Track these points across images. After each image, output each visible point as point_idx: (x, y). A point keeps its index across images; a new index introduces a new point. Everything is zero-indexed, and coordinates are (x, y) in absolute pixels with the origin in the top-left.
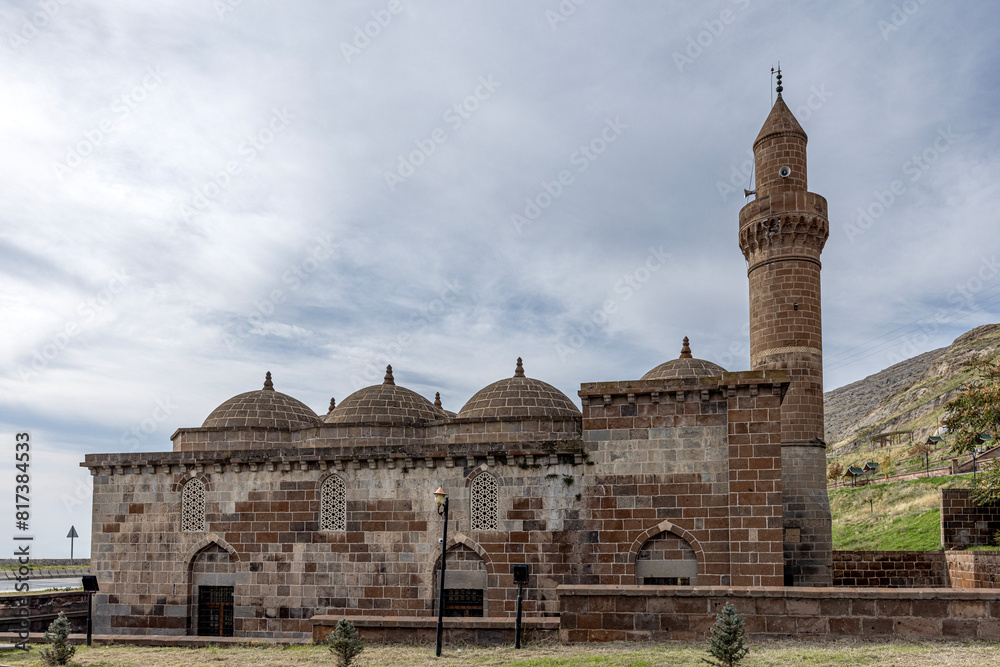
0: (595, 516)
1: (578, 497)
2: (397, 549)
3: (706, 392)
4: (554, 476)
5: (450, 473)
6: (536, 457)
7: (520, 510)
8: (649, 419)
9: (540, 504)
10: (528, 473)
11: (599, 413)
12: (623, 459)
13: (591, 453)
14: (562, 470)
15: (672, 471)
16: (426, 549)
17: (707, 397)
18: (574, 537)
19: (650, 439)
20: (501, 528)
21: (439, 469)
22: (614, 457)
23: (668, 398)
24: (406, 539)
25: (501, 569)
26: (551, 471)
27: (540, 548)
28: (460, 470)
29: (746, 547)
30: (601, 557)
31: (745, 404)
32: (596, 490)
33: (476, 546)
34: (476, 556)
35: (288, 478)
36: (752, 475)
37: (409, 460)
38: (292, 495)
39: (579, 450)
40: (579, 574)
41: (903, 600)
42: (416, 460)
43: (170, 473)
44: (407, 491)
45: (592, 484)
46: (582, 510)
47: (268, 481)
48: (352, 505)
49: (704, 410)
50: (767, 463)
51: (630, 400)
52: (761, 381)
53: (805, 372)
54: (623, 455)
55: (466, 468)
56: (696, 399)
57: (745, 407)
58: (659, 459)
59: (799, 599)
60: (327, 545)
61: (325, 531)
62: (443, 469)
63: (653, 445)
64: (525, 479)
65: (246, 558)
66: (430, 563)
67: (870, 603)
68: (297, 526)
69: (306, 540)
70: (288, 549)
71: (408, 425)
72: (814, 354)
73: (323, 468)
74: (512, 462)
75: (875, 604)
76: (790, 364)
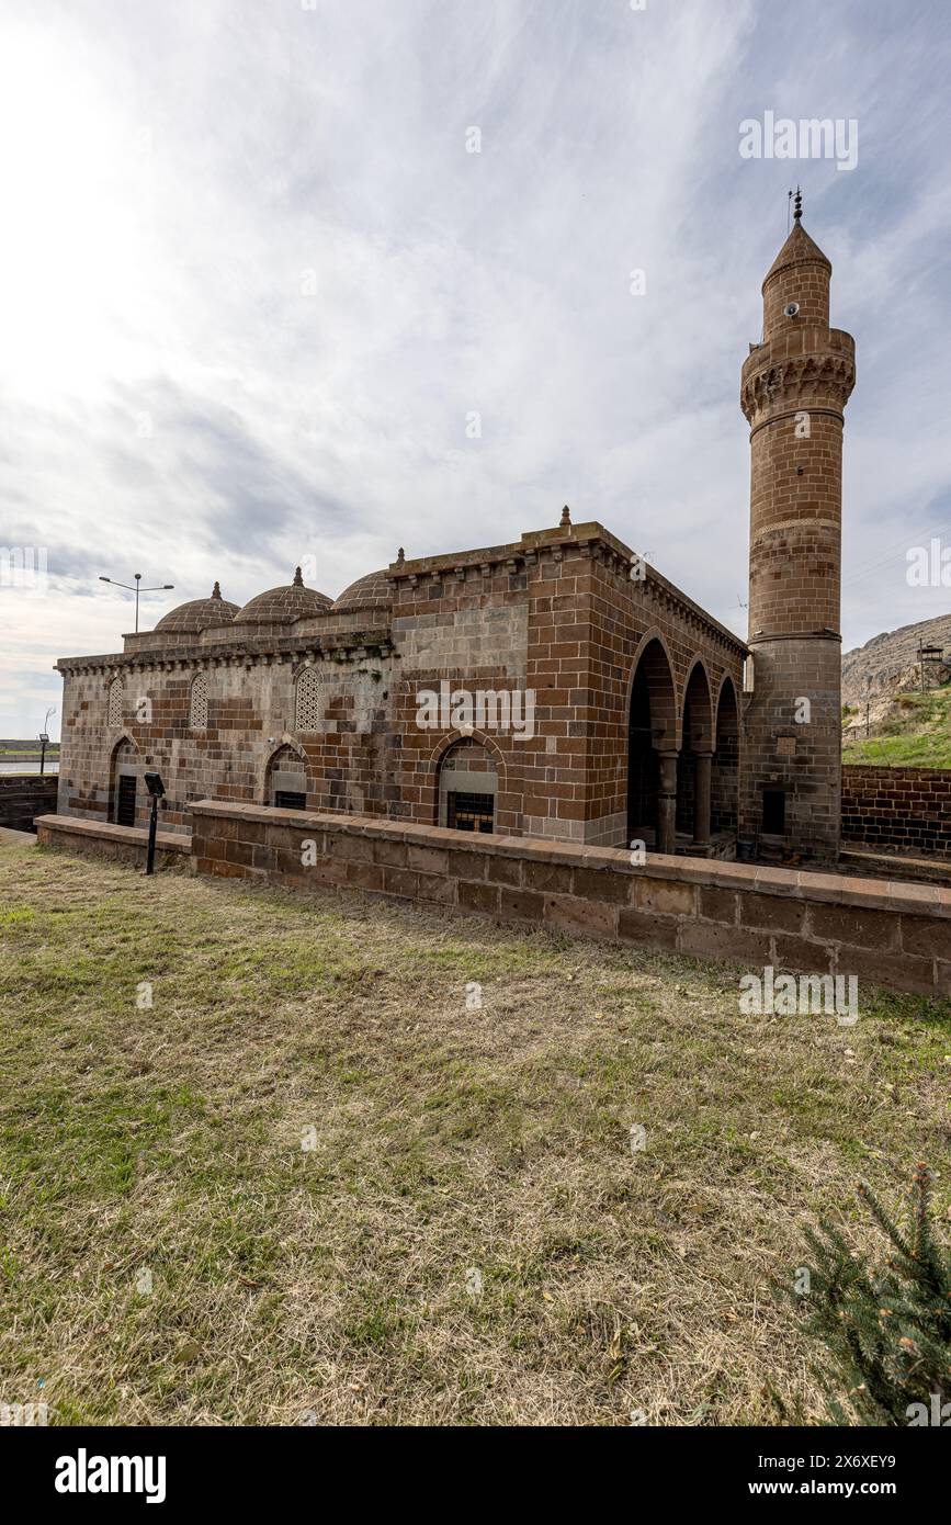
0: (399, 717)
1: (385, 695)
2: (240, 747)
3: (512, 562)
4: (365, 671)
5: (282, 670)
6: (348, 651)
7: (337, 708)
8: (456, 601)
9: (351, 703)
10: (343, 669)
11: (407, 597)
12: (428, 651)
13: (399, 644)
14: (372, 665)
15: (476, 663)
16: (261, 751)
17: (514, 569)
18: (380, 740)
19: (456, 625)
20: (319, 730)
21: (273, 666)
22: (420, 649)
23: (475, 574)
24: (247, 738)
25: (318, 773)
26: (362, 667)
27: (350, 752)
28: (289, 666)
29: (542, 760)
30: (404, 764)
31: (548, 572)
32: (402, 687)
33: (299, 747)
34: (298, 758)
35: (171, 677)
36: (553, 666)
37: (250, 657)
38: (173, 693)
39: (388, 641)
40: (384, 783)
41: (558, 866)
42: (255, 657)
43: (103, 674)
44: (250, 689)
45: (399, 679)
46: (389, 709)
47: (158, 680)
48: (212, 704)
49: (513, 586)
50: (571, 651)
51: (436, 579)
52: (564, 540)
53: (810, 549)
54: (428, 646)
55: (293, 664)
56: (505, 573)
57: (548, 577)
58: (464, 649)
59: (423, 847)
60: (193, 742)
61: (193, 728)
62: (275, 666)
63: (458, 632)
64: (340, 676)
65: (144, 751)
66: (263, 763)
67: (514, 865)
68: (176, 724)
69: (181, 736)
70: (169, 744)
71: (274, 623)
72: (823, 527)
73: (192, 666)
74: (327, 657)
75: (520, 867)
76: (791, 539)
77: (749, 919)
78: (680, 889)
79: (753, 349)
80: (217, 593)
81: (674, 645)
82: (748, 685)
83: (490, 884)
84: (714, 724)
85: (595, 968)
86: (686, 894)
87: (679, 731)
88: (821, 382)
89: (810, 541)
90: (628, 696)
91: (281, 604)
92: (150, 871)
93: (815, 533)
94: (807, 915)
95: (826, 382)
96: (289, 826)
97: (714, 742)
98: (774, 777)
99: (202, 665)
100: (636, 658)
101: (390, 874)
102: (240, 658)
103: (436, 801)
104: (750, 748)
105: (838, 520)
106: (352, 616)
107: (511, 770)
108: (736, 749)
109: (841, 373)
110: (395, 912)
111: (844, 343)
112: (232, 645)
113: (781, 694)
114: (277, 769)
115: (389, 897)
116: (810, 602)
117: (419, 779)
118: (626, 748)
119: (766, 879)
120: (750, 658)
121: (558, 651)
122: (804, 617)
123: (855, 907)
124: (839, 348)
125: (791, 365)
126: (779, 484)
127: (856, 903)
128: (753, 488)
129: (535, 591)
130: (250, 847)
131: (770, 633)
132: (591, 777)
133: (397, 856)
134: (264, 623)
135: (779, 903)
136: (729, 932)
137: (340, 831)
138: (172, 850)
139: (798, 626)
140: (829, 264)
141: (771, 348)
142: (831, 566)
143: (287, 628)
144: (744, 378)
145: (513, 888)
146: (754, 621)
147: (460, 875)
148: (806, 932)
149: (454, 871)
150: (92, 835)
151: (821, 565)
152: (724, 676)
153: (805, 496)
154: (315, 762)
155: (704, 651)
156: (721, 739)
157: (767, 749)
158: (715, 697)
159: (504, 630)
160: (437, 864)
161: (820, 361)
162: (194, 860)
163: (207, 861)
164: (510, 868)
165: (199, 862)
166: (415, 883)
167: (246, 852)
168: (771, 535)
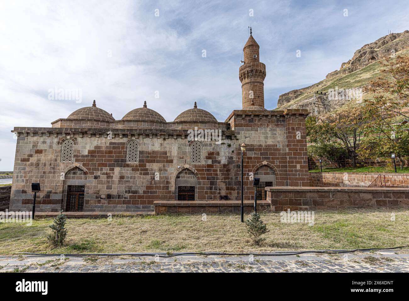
0: (239, 159)
1: (233, 152)
2: (160, 170)
3: (279, 115)
4: (224, 144)
5: (183, 141)
7: (211, 156)
8: (258, 124)
9: (218, 154)
10: (214, 142)
12: (249, 138)
13: (237, 135)
14: (227, 141)
15: (266, 143)
18: (231, 166)
19: (259, 131)
20: (203, 163)
21: (178, 139)
22: (246, 137)
24: (164, 166)
25: (204, 178)
26: (222, 142)
27: (218, 170)
28: (186, 140)
29: (296, 171)
31: (294, 120)
32: (240, 149)
33: (193, 169)
34: (193, 173)
35: (113, 141)
36: (297, 145)
37: (168, 135)
38: (114, 148)
39: (234, 135)
40: (234, 180)
44: (166, 147)
45: (238, 147)
46: (234, 156)
47: (103, 142)
48: (141, 152)
49: (277, 122)
51: (252, 117)
54: (249, 137)
56: (274, 118)
57: (294, 122)
58: (262, 138)
60: (129, 169)
61: (129, 163)
63: (260, 133)
64: (212, 144)
65: (92, 173)
66: (174, 176)
68: (117, 161)
69: (121, 166)
70: (112, 170)
102: (161, 135)
107: (280, 174)
114: (181, 178)
154: (202, 174)
159: (276, 134)
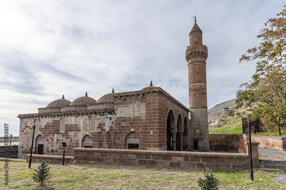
0: (116, 128)
1: (113, 123)
2: (74, 136)
3: (142, 94)
4: (108, 117)
5: (86, 117)
6: (103, 113)
7: (100, 126)
8: (129, 102)
9: (104, 125)
10: (102, 117)
11: (118, 101)
12: (123, 113)
13: (116, 111)
14: (109, 116)
15: (134, 115)
16: (80, 136)
17: (142, 96)
18: (112, 133)
19: (129, 107)
20: (96, 131)
21: (83, 116)
22: (121, 112)
23: (133, 96)
24: (76, 133)
25: (96, 141)
26: (107, 116)
27: (104, 136)
28: (88, 116)
29: (150, 136)
30: (118, 138)
31: (150, 97)
32: (117, 121)
33: (91, 135)
34: (90, 138)
35: (54, 119)
36: (151, 116)
37: (77, 114)
38: (55, 123)
39: (113, 111)
40: (113, 142)
41: (158, 155)
42: (78, 114)
43: (33, 118)
44: (77, 122)
45: (116, 119)
46: (114, 126)
47: (50, 120)
48: (66, 125)
49: (142, 99)
50: (155, 113)
51: (125, 97)
52: (153, 90)
53: (201, 89)
54: (123, 111)
55: (89, 116)
56: (140, 96)
57: (150, 98)
58: (131, 112)
59: (131, 154)
60: (61, 135)
61: (61, 132)
62: (84, 116)
63: (130, 109)
64: (101, 118)
65: (46, 138)
66: (81, 139)
67: (150, 155)
68: (55, 131)
69: (57, 133)
70: (54, 136)
71: (82, 106)
72: (203, 85)
73: (60, 116)
74: (98, 114)
75: (151, 156)
76: (197, 87)
77: (192, 161)
78: (180, 157)
79: (188, 47)
80: (63, 98)
81: (175, 110)
82: (190, 118)
83: (145, 159)
84: (183, 127)
85: (167, 172)
86: (181, 157)
87: (176, 129)
88: (201, 55)
89: (200, 88)
90: (166, 122)
91: (83, 101)
92: (63, 164)
93: (201, 86)
94: (201, 159)
95: (202, 56)
96: (100, 152)
97: (183, 130)
98: (195, 137)
99: (63, 116)
100: (167, 114)
101: (124, 160)
102: (74, 114)
103: (125, 146)
104: (190, 131)
105: (206, 84)
106: (103, 105)
107: (143, 138)
108: (187, 132)
109: (205, 54)
110: (125, 167)
111: (205, 48)
112: (72, 111)
113: (196, 120)
114: (84, 141)
115: (124, 164)
116: (201, 100)
117: (121, 141)
118: (166, 133)
119: (194, 154)
120: (190, 112)
121: (152, 113)
122: (200, 104)
123: (208, 157)
124: (204, 49)
125: (195, 52)
126: (194, 76)
127: (208, 156)
128: (189, 76)
129: (147, 100)
130: (90, 157)
131: (194, 107)
132: (160, 139)
133: (125, 156)
134: (80, 106)
135: (196, 157)
136: (189, 163)
137: (112, 152)
138: (68, 159)
139: (199, 105)
140: (202, 32)
141: (191, 48)
142: (205, 93)
143: (85, 107)
144: (186, 53)
145: (150, 160)
146: (190, 104)
147: (139, 158)
148: (201, 162)
149: (137, 158)
150: (45, 158)
151: (203, 93)
152: (185, 116)
153: (199, 79)
154: (95, 138)
155: (180, 111)
156: (185, 130)
157: (194, 132)
158: (183, 121)
159: (140, 108)
160: (134, 157)
161: (201, 51)
162: (75, 161)
163: (78, 161)
164: (149, 156)
165: (76, 161)
166: (129, 161)
167: (89, 158)
168: (193, 86)
